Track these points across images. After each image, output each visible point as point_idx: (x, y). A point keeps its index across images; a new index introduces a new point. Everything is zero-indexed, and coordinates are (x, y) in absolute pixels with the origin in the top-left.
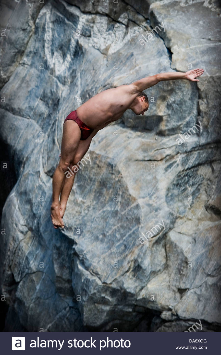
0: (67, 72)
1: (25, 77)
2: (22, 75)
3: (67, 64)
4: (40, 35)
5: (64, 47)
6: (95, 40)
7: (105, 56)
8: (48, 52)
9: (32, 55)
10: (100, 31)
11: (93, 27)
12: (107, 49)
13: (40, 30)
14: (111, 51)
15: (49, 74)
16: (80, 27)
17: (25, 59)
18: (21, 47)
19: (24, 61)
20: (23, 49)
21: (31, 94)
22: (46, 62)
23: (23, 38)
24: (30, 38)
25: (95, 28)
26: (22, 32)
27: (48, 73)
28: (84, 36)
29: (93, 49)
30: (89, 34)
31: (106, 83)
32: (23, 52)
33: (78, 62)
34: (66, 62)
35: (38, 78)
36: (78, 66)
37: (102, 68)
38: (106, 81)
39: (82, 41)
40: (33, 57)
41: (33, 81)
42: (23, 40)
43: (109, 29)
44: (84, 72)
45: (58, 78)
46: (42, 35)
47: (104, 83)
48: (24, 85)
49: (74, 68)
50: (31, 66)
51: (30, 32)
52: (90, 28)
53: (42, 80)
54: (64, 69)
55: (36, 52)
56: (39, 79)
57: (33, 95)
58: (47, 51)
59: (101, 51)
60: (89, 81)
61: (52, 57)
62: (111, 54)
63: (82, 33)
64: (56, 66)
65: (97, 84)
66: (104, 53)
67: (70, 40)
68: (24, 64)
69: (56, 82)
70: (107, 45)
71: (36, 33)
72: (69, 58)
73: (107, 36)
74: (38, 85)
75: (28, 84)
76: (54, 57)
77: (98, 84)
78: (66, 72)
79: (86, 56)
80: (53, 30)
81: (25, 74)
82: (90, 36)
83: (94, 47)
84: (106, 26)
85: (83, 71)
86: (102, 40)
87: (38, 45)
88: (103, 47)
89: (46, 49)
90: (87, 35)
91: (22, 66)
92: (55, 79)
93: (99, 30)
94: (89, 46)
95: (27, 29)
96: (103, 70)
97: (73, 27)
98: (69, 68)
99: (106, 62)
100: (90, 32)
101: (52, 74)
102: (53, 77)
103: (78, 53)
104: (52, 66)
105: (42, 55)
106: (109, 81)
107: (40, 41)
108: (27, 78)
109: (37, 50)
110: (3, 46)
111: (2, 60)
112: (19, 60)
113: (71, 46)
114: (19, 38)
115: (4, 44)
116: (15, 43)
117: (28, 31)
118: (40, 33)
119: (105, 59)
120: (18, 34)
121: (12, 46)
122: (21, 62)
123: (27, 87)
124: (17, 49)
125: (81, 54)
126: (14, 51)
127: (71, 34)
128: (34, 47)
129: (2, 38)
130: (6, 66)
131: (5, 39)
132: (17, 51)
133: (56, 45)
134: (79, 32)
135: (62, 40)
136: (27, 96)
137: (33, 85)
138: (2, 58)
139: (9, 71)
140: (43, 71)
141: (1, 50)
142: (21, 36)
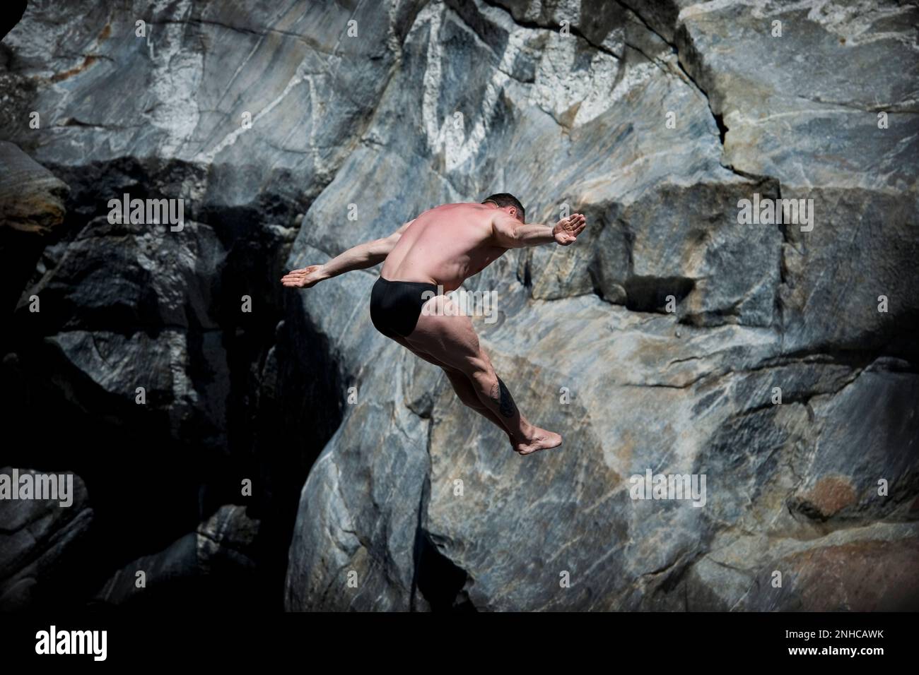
0: (473, 166)
1: (371, 174)
2: (367, 168)
3: (474, 146)
4: (413, 73)
5: (468, 104)
6: (545, 90)
7: (566, 130)
8: (431, 116)
9: (391, 120)
10: (558, 69)
11: (539, 59)
12: (571, 113)
13: (414, 60)
14: (581, 119)
15: (430, 169)
16: (508, 58)
17: (375, 130)
18: (367, 101)
19: (373, 134)
20: (370, 105)
21: (384, 215)
22: (423, 139)
23: (373, 79)
24: (389, 79)
25: (546, 63)
26: (369, 65)
27: (427, 166)
28: (519, 79)
29: (537, 111)
30: (530, 76)
31: (563, 196)
32: (371, 112)
33: (499, 141)
34: (471, 141)
35: (403, 177)
36: (499, 153)
37: (557, 159)
38: (565, 189)
39: (512, 93)
40: (394, 127)
41: (392, 184)
42: (373, 83)
43: (577, 66)
44: (512, 167)
45: (450, 178)
46: (418, 74)
47: (559, 195)
48: (367, 192)
49: (491, 156)
50: (389, 147)
51: (390, 64)
52: (533, 61)
53: (412, 181)
54: (466, 158)
55: (401, 113)
56: (406, 179)
57: (389, 217)
58: (429, 113)
59: (557, 117)
60: (524, 188)
61: (439, 129)
62: (580, 125)
63: (515, 72)
64: (448, 149)
65: (541, 196)
66: (565, 121)
67: (483, 89)
68: (372, 141)
69: (446, 189)
70: (571, 103)
71: (403, 68)
72: (480, 131)
73: (573, 83)
74: (403, 194)
75: (379, 191)
76: (444, 127)
77: (544, 197)
78: (470, 166)
79: (520, 127)
80: (444, 62)
81: (372, 167)
82: (532, 81)
83: (540, 107)
84: (572, 57)
85: (510, 163)
86: (562, 91)
87: (407, 97)
88: (561, 109)
89: (425, 106)
90: (525, 78)
91: (367, 145)
92: (444, 181)
93: (554, 67)
94: (528, 105)
95: (381, 58)
96: (559, 162)
97: (492, 58)
98: (479, 157)
99: (566, 145)
100: (533, 71)
101: (437, 169)
102: (440, 177)
103: (503, 120)
104: (438, 150)
105: (416, 123)
106: (569, 191)
107: (413, 88)
108: (378, 177)
109: (403, 110)
110: (322, 96)
111: (319, 129)
112: (359, 132)
113: (485, 103)
114: (362, 79)
115: (326, 92)
116: (351, 90)
117: (385, 62)
118: (413, 69)
119: (565, 137)
120: (360, 68)
121: (345, 98)
122: (364, 137)
123: (377, 198)
124: (356, 104)
125: (509, 123)
126: (348, 109)
127: (488, 75)
128: (398, 102)
129: (321, 76)
130: (328, 146)
131: (328, 80)
132: (355, 109)
133: (449, 98)
134: (505, 69)
135: (465, 88)
136: (376, 220)
137: (390, 193)
138: (320, 124)
139: (335, 158)
140: (415, 160)
141: (317, 106)
142: (368, 74)
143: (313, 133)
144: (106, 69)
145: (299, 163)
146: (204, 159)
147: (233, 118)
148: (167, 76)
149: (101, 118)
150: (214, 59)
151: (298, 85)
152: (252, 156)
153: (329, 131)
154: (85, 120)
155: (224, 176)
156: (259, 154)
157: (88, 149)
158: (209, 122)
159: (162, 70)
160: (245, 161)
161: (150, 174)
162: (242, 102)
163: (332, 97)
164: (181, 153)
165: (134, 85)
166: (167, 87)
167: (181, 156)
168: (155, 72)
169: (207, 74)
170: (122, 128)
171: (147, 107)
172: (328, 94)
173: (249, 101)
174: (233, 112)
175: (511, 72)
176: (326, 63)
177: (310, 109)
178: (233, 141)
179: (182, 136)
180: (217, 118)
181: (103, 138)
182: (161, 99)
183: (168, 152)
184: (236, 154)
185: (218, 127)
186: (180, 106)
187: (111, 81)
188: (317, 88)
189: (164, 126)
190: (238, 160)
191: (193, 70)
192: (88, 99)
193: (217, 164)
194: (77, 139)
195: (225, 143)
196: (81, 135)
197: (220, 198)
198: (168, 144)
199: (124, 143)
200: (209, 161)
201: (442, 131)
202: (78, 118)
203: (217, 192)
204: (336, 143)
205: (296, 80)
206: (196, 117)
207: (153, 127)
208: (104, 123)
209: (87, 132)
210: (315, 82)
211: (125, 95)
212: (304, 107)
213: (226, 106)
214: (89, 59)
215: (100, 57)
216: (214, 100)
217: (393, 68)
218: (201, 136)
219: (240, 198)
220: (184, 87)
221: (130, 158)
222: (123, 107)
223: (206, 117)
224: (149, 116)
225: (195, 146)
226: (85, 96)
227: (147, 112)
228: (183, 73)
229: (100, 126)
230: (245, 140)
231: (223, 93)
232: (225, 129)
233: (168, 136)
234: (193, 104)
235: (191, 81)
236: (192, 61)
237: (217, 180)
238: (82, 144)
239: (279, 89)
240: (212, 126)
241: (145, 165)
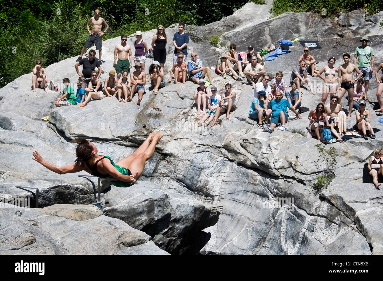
4: (277, 227)
5: (294, 237)
6: (317, 234)
8: (283, 240)
9: (271, 241)
10: (321, 228)
11: (315, 225)
12: (325, 241)
13: (278, 224)
16: (306, 225)
17: (266, 243)
19: (266, 245)
20: (265, 236)
22: (281, 247)
24: (270, 229)
25: (317, 226)
26: (265, 225)
28: (309, 230)
29: (315, 240)
30: (313, 230)
32: (265, 238)
33: (304, 248)
34: (295, 248)
36: (304, 251)
39: (308, 234)
40: (272, 243)
42: (266, 230)
43: (326, 227)
46: (279, 228)
49: (302, 252)
50: (271, 248)
51: (271, 225)
52: (313, 225)
54: (294, 252)
59: (321, 242)
62: (328, 244)
64: (288, 250)
67: (299, 233)
68: (266, 247)
70: (325, 238)
71: (274, 226)
72: (298, 245)
73: (325, 232)
76: (287, 243)
79: (310, 244)
80: (287, 225)
82: (313, 231)
83: (316, 238)
84: (325, 224)
86: (322, 234)
87: (276, 234)
88: (322, 240)
89: (281, 237)
90: (311, 230)
91: (264, 248)
93: (319, 227)
94: (312, 238)
95: (268, 223)
97: (301, 224)
98: (298, 252)
99: (324, 250)
100: (313, 228)
103: (305, 242)
104: (285, 250)
105: (279, 242)
107: (278, 232)
109: (275, 238)
110: (251, 233)
111: (251, 243)
112: (262, 244)
113: (299, 237)
114: (263, 229)
115: (252, 232)
116: (260, 232)
117: (269, 224)
118: (278, 226)
119: (324, 248)
120: (262, 226)
121: (258, 234)
122: (263, 246)
124: (261, 236)
125: (307, 243)
126: (259, 237)
127: (300, 229)
128: (273, 235)
129: (251, 228)
130: (253, 248)
131: (253, 229)
132: (261, 237)
133: (288, 235)
134: (305, 227)
135: (293, 232)
139: (255, 251)
141: (250, 237)
142: (264, 227)
143: (249, 244)
145: (245, 253)
146: (218, 251)
147: (226, 240)
150: (221, 223)
151: (244, 230)
152: (232, 251)
153: (254, 243)
156: (234, 250)
158: (220, 241)
162: (229, 235)
163: (254, 234)
164: (212, 250)
169: (219, 227)
173: (231, 235)
174: (226, 238)
175: (307, 228)
176: (252, 224)
177: (248, 237)
178: (226, 246)
179: (212, 244)
180: (222, 240)
183: (208, 249)
184: (227, 250)
185: (222, 242)
188: (250, 231)
190: (228, 252)
193: (222, 253)
195: (224, 247)
200: (220, 252)
201: (287, 244)
204: (255, 247)
205: (244, 229)
206: (216, 239)
210: (249, 229)
212: (246, 237)
213: (224, 236)
216: (221, 234)
217: (271, 226)
218: (217, 245)
223: (219, 239)
225: (216, 247)
230: (230, 246)
231: (223, 232)
232: (224, 243)
234: (215, 235)
235: (214, 229)
239: (239, 231)
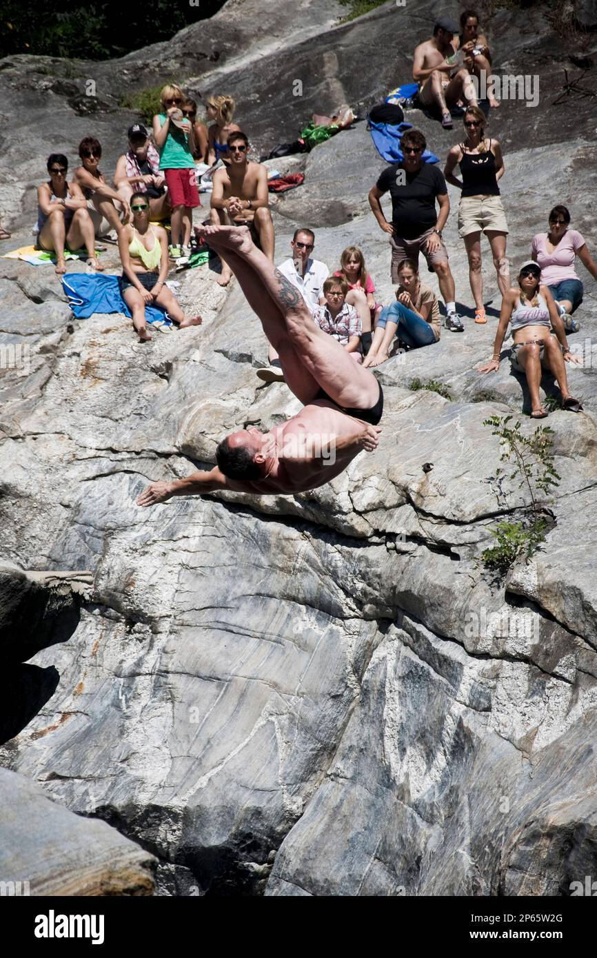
0: (437, 794)
1: (338, 807)
2: (334, 802)
3: (436, 774)
4: (372, 708)
5: (428, 735)
6: (502, 717)
7: (525, 754)
8: (393, 748)
9: (354, 754)
10: (513, 696)
11: (494, 688)
12: (530, 738)
13: (373, 696)
14: (539, 744)
15: (395, 799)
16: (464, 690)
17: (339, 764)
18: (329, 738)
19: (337, 769)
20: (333, 741)
21: (353, 847)
22: (387, 771)
23: (334, 716)
24: (350, 715)
25: (500, 691)
26: (330, 702)
27: (392, 797)
28: (475, 708)
29: (496, 738)
30: (487, 705)
31: (530, 819)
32: (335, 748)
33: (461, 769)
34: (433, 770)
35: (369, 808)
36: (461, 780)
37: (519, 784)
38: (531, 812)
39: (472, 721)
40: (357, 760)
41: (359, 816)
42: (334, 720)
43: (532, 693)
44: (476, 793)
45: (416, 807)
46: (377, 709)
47: (526, 819)
48: (336, 825)
49: (454, 783)
50: (353, 780)
51: (350, 701)
52: (488, 691)
53: (378, 812)
54: (429, 787)
55: (363, 747)
56: (373, 810)
57: (359, 847)
58: (390, 745)
59: (516, 743)
60: (490, 812)
61: (402, 760)
62: (539, 750)
63: (471, 701)
64: (411, 779)
65: (508, 820)
66: (524, 746)
67: (442, 720)
68: (337, 775)
69: (412, 817)
70: (528, 729)
71: (362, 703)
72: (441, 760)
73: (529, 709)
74: (370, 825)
75: (347, 822)
76: (406, 758)
77: (510, 822)
78: (434, 793)
79: (480, 755)
80: (402, 696)
81: (338, 801)
82: (488, 709)
83: (498, 733)
84: (526, 684)
85: (474, 789)
86: (518, 717)
87: (369, 731)
88: (519, 735)
89: (385, 738)
90: (482, 706)
91: (332, 780)
92: (410, 810)
93: (508, 694)
94: (486, 732)
95: (341, 695)
96: (522, 786)
97: (448, 690)
98: (443, 784)
99: (527, 769)
100: (489, 700)
101: (402, 799)
102: (405, 806)
103: (463, 749)
104: (401, 780)
105: (379, 756)
106: (536, 814)
107: (373, 722)
108: (345, 809)
109: (365, 743)
110: (287, 735)
111: (287, 767)
112: (324, 768)
113: (444, 732)
114: (324, 717)
115: (291, 731)
116: (314, 728)
117: (344, 699)
118: (373, 704)
119: (526, 761)
120: (322, 706)
121: (308, 736)
122: (329, 773)
123: (345, 830)
124: (320, 741)
125: (469, 751)
126: (312, 746)
127: (446, 705)
128: (360, 737)
129: (285, 716)
130: (296, 783)
131: (292, 720)
132: (319, 746)
133: (409, 730)
134: (462, 699)
135: (424, 720)
136: (346, 852)
137: (358, 824)
138: (286, 762)
139: (303, 793)
140: (380, 791)
141: (282, 746)
142: (330, 711)
143: (280, 772)
144: (81, 723)
145: (269, 801)
146: (177, 803)
147: (204, 762)
148: (139, 726)
149: (79, 771)
150: (183, 706)
151: (263, 726)
152: (223, 798)
153: (296, 768)
154: (65, 773)
155: (198, 818)
156: (231, 794)
157: (68, 800)
158: (182, 767)
159: (134, 721)
160: (218, 803)
161: (128, 821)
162: (212, 746)
163: (297, 736)
164: (156, 799)
165: (108, 736)
166: (140, 737)
167: (157, 801)
168: (127, 723)
169: (177, 721)
170: (100, 778)
171: (122, 757)
172: (292, 733)
173: (218, 745)
174: (204, 756)
175: (468, 702)
176: (287, 704)
177: (276, 749)
178: (205, 784)
179: (157, 782)
180: (189, 763)
181: (83, 789)
182: (134, 748)
183: (144, 799)
184: (209, 796)
185: (190, 771)
186: (153, 754)
187: (88, 733)
188: (282, 728)
189: (139, 773)
190: (211, 802)
191: (163, 719)
192: (67, 753)
193: (191, 807)
194: (57, 792)
195: (198, 786)
196: (62, 788)
197: (195, 839)
198: (144, 790)
199: (103, 793)
200: (184, 804)
201: (405, 762)
202: (59, 772)
203: (192, 834)
204: (303, 780)
205: (261, 722)
206: (169, 763)
207: (129, 776)
208: (83, 775)
209: (67, 784)
210: (279, 722)
211: (101, 747)
212: (270, 747)
213: (196, 751)
214: (65, 715)
215: (75, 713)
216: (185, 746)
217: (353, 705)
218: (175, 781)
219: (215, 838)
220: (156, 736)
221: (109, 806)
222: (100, 758)
223: (178, 762)
224: (124, 765)
225: (169, 791)
226: (64, 750)
227: (123, 761)
228: (154, 722)
229: (79, 778)
230: (216, 782)
231: (193, 739)
232: (197, 773)
233: (143, 783)
234: (166, 751)
235: (162, 729)
236: (162, 710)
237: (192, 823)
238: (63, 796)
239: (246, 732)
240: (184, 771)
241: (123, 812)
